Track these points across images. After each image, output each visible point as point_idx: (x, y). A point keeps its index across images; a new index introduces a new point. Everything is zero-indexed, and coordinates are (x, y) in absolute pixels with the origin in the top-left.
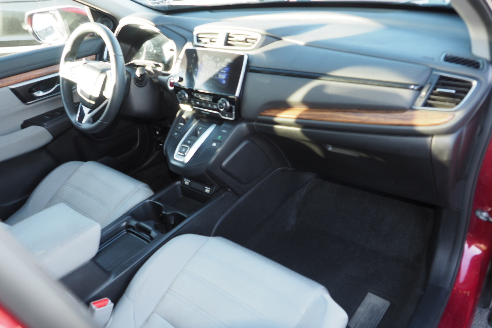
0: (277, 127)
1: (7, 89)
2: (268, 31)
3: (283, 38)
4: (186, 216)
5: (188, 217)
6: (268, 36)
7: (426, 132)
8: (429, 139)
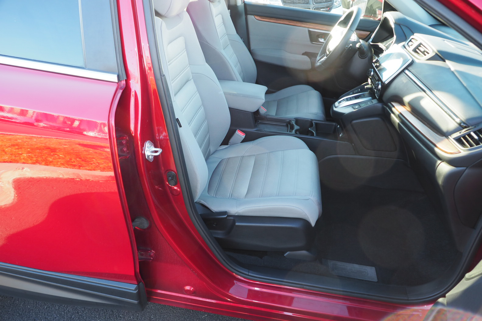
0: (392, 115)
1: (307, 29)
2: (438, 51)
3: (446, 61)
4: (315, 135)
5: (315, 137)
6: (436, 54)
7: (438, 155)
8: (439, 162)
